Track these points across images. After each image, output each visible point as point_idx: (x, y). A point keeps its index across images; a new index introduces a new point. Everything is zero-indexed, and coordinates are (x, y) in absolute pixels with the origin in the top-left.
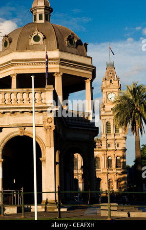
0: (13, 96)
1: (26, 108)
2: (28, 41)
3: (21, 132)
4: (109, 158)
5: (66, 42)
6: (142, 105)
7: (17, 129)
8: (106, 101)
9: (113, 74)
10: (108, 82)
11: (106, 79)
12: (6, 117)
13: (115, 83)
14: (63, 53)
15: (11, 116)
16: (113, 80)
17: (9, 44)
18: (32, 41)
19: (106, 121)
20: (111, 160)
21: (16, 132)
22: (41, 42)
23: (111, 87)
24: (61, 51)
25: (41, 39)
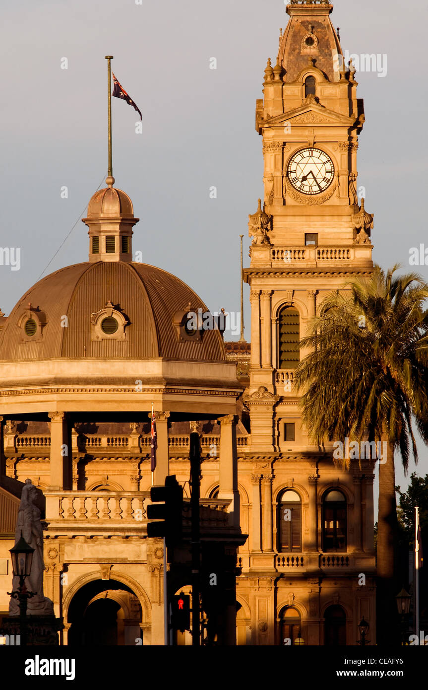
0: (89, 504)
1: (116, 530)
2: (89, 330)
3: (105, 574)
4: (288, 497)
5: (178, 330)
6: (407, 364)
7: (97, 567)
8: (278, 196)
9: (324, 46)
10: (295, 92)
11: (283, 73)
12: (78, 544)
13: (331, 99)
14: (172, 364)
15: (86, 542)
16: (318, 77)
17: (38, 328)
18: (98, 332)
19: (277, 301)
20: (296, 508)
21: (94, 572)
22: (120, 333)
23: (306, 119)
24: (167, 360)
25: (121, 327)
